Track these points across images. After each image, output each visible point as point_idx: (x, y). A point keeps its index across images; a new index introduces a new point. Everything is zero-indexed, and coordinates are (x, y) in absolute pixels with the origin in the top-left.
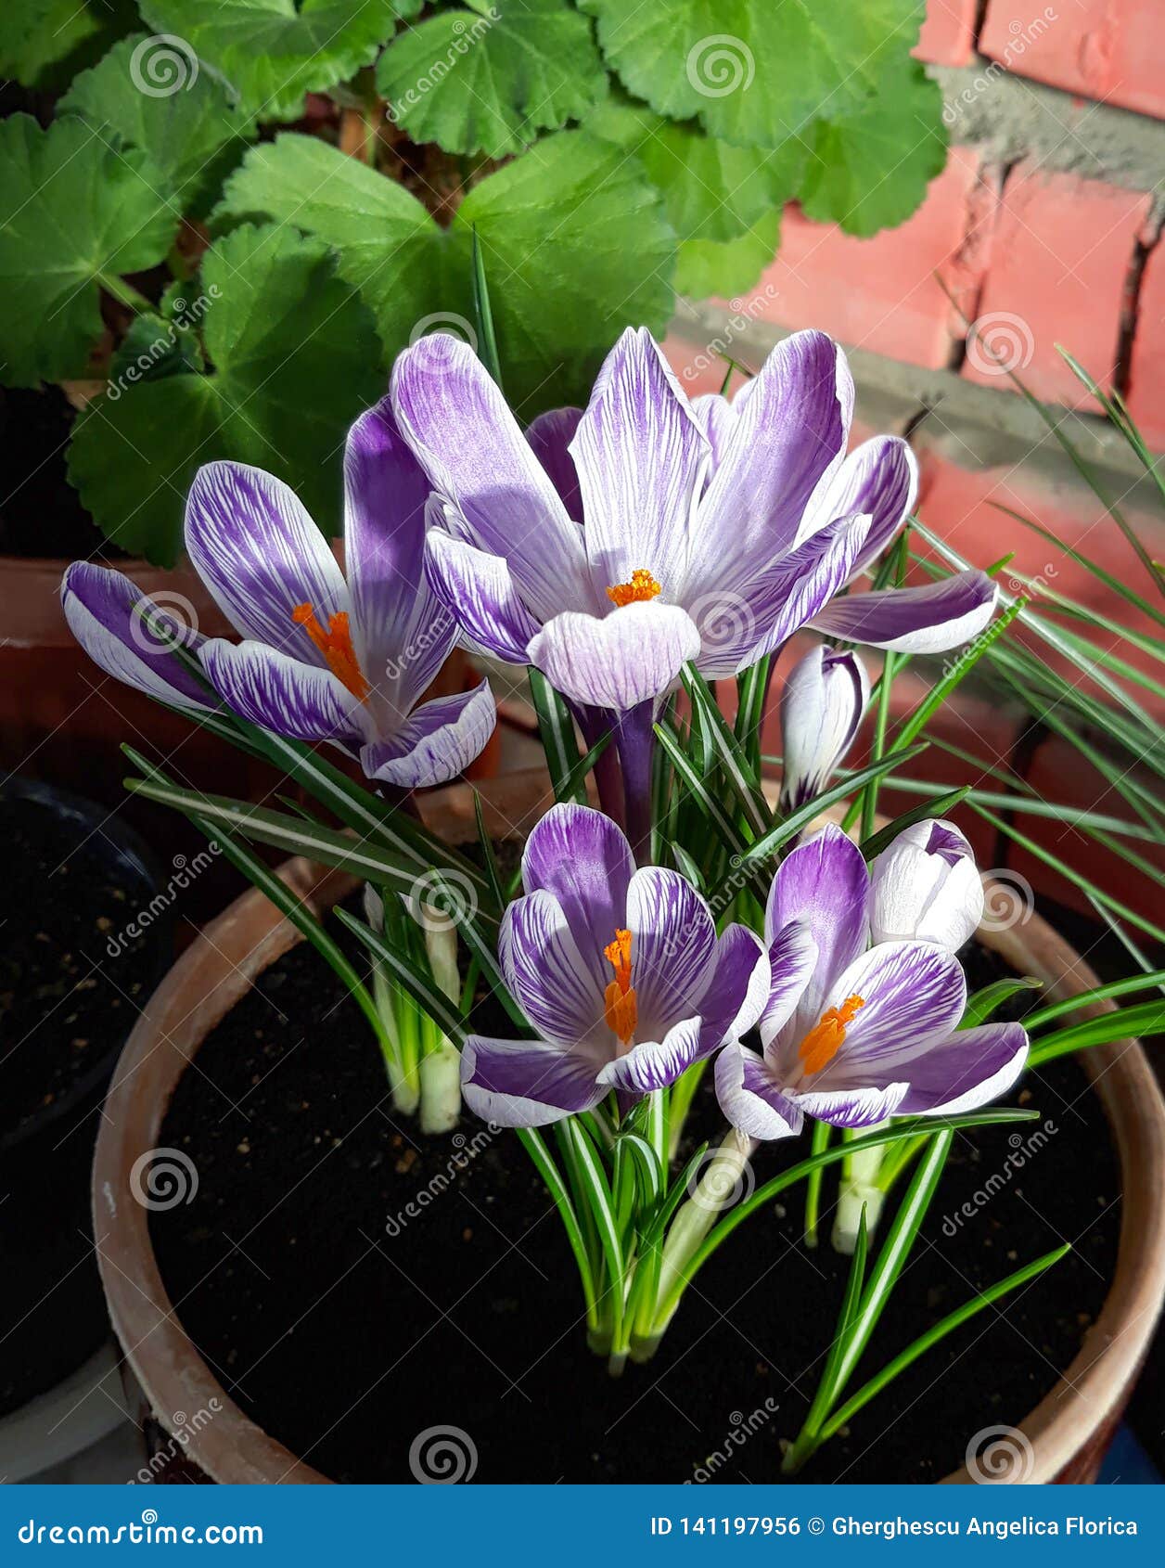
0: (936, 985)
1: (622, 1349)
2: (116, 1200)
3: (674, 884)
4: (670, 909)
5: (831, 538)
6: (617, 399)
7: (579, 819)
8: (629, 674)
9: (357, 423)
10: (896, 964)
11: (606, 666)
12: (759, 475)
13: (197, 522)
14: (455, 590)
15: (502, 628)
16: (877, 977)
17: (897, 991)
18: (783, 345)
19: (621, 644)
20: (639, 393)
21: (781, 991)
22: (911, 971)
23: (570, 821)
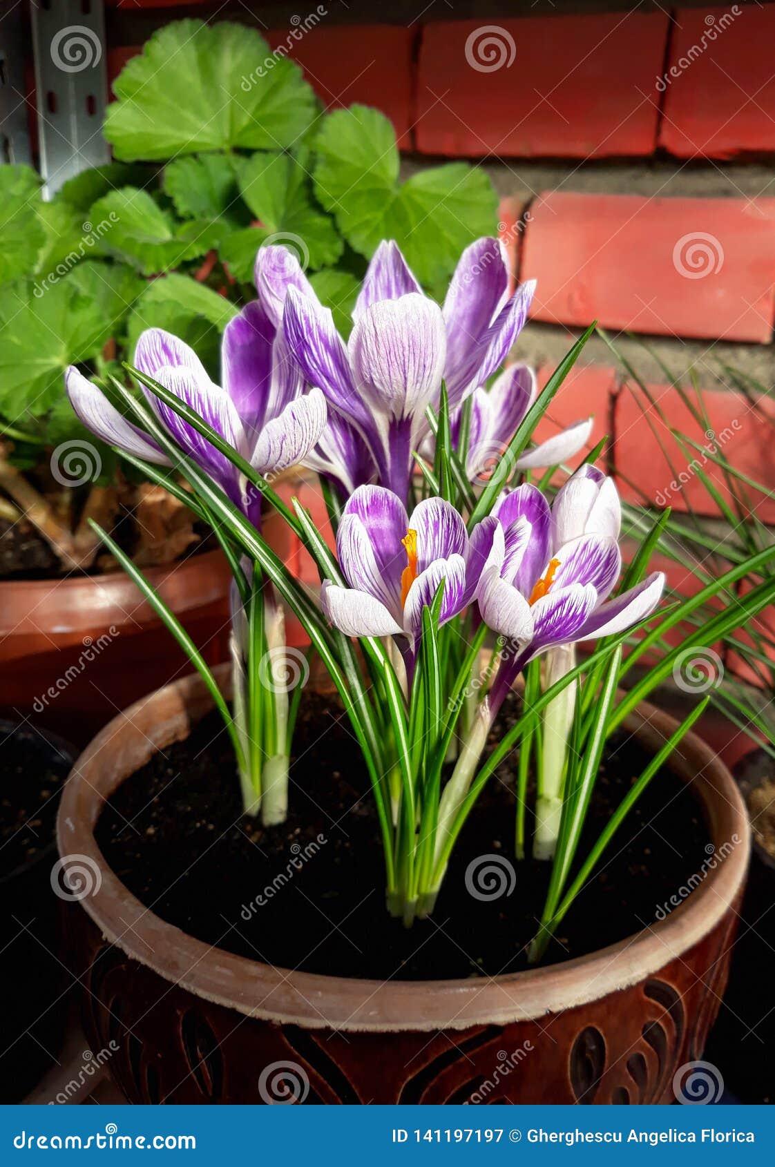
0: (598, 571)
1: (413, 897)
3: (436, 519)
4: (434, 541)
7: (374, 495)
8: (411, 343)
9: (229, 325)
10: (572, 565)
11: (398, 334)
14: (304, 322)
15: (329, 357)
16: (562, 577)
19: (407, 317)
20: (389, 287)
21: (509, 557)
22: (582, 568)
23: (369, 503)
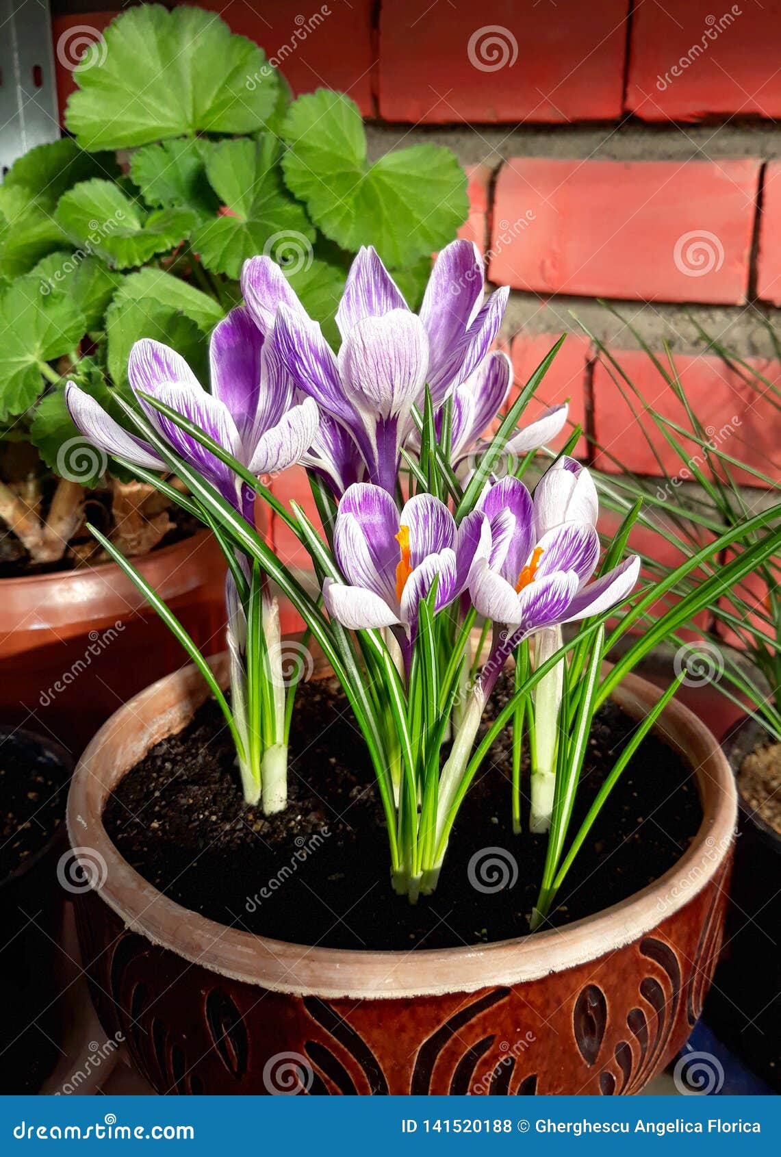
0: (579, 555)
4: (424, 534)
6: (357, 295)
8: (397, 353)
10: (555, 550)
11: (384, 347)
12: (437, 327)
15: (319, 367)
16: (546, 562)
19: (392, 331)
20: (369, 292)
21: (498, 546)
22: (564, 553)
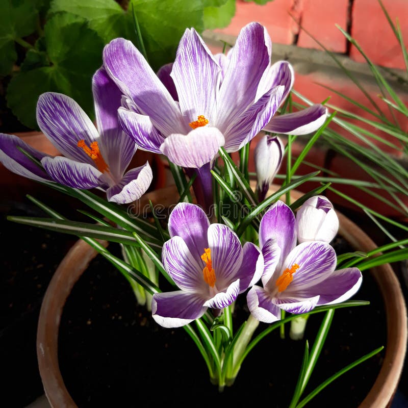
0: (323, 256)
2: (44, 349)
3: (224, 228)
4: (224, 238)
5: (269, 96)
6: (186, 56)
7: (187, 208)
8: (199, 155)
9: (95, 74)
10: (308, 250)
11: (190, 153)
12: (239, 78)
13: (42, 115)
15: (151, 142)
16: (302, 254)
17: (309, 258)
18: (244, 29)
19: (194, 144)
20: (194, 53)
21: (268, 266)
22: (314, 251)
23: (184, 209)
